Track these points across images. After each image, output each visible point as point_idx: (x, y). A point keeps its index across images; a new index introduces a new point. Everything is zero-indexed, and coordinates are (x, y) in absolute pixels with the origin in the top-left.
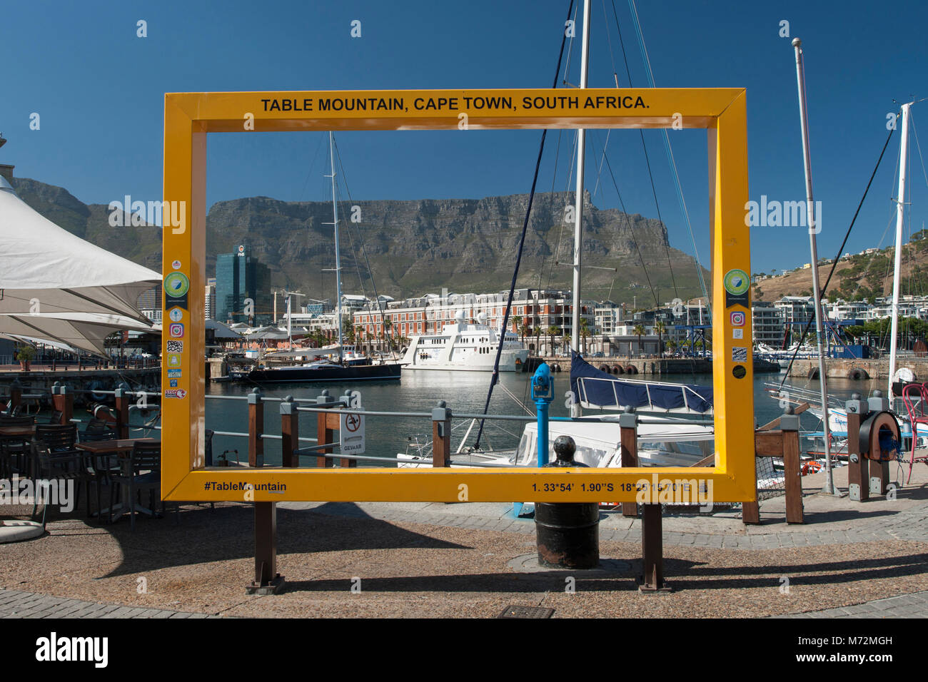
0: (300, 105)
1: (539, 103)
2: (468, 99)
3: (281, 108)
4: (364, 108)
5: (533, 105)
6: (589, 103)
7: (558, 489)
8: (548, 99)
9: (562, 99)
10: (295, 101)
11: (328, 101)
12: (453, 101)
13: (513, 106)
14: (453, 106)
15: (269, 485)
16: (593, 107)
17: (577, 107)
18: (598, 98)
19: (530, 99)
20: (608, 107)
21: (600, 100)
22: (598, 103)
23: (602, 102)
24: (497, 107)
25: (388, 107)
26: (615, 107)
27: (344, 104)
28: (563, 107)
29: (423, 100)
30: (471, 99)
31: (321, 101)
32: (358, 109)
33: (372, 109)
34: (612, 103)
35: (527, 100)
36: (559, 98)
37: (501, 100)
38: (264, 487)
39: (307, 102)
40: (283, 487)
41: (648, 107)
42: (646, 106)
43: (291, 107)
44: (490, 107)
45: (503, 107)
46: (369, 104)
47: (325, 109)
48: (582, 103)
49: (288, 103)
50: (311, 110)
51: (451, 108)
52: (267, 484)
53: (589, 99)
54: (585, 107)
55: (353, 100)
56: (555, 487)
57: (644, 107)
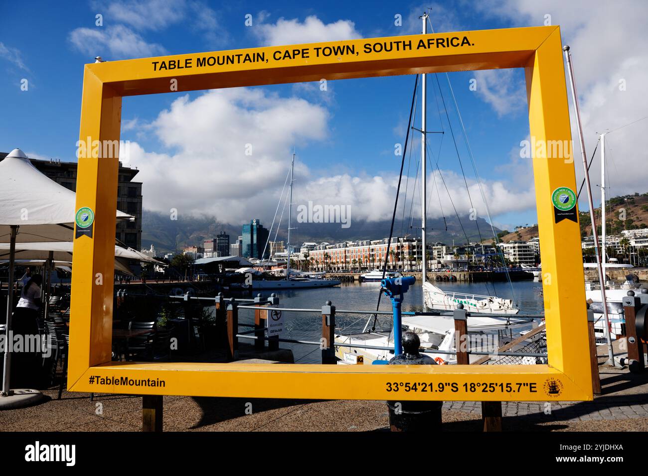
0: (182, 64)
1: (378, 48)
2: (318, 49)
3: (168, 67)
4: (232, 62)
5: (373, 50)
6: (421, 44)
7: (402, 389)
8: (385, 44)
9: (398, 43)
10: (179, 61)
11: (204, 59)
12: (305, 51)
13: (355, 52)
14: (305, 55)
15: (149, 381)
16: (425, 48)
17: (410, 49)
18: (429, 40)
19: (370, 45)
20: (438, 47)
21: (431, 42)
22: (429, 44)
23: (433, 43)
24: (342, 53)
25: (252, 60)
26: (444, 46)
27: (217, 61)
28: (398, 49)
29: (280, 53)
30: (321, 48)
31: (199, 59)
32: (227, 63)
33: (239, 62)
34: (441, 43)
35: (367, 46)
36: (395, 42)
37: (346, 47)
38: (144, 382)
39: (188, 61)
40: (162, 383)
41: (473, 45)
42: (471, 44)
43: (175, 66)
44: (336, 54)
45: (347, 53)
46: (236, 58)
47: (201, 65)
48: (415, 45)
49: (173, 63)
50: (191, 67)
51: (303, 57)
52: (147, 380)
53: (421, 41)
54: (418, 48)
55: (224, 57)
56: (399, 386)
57: (469, 45)
